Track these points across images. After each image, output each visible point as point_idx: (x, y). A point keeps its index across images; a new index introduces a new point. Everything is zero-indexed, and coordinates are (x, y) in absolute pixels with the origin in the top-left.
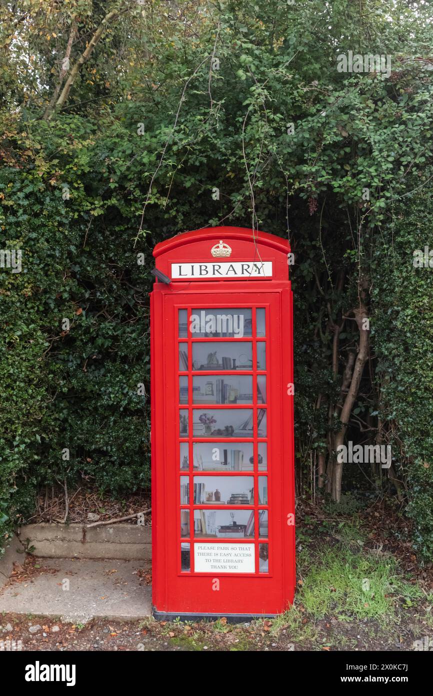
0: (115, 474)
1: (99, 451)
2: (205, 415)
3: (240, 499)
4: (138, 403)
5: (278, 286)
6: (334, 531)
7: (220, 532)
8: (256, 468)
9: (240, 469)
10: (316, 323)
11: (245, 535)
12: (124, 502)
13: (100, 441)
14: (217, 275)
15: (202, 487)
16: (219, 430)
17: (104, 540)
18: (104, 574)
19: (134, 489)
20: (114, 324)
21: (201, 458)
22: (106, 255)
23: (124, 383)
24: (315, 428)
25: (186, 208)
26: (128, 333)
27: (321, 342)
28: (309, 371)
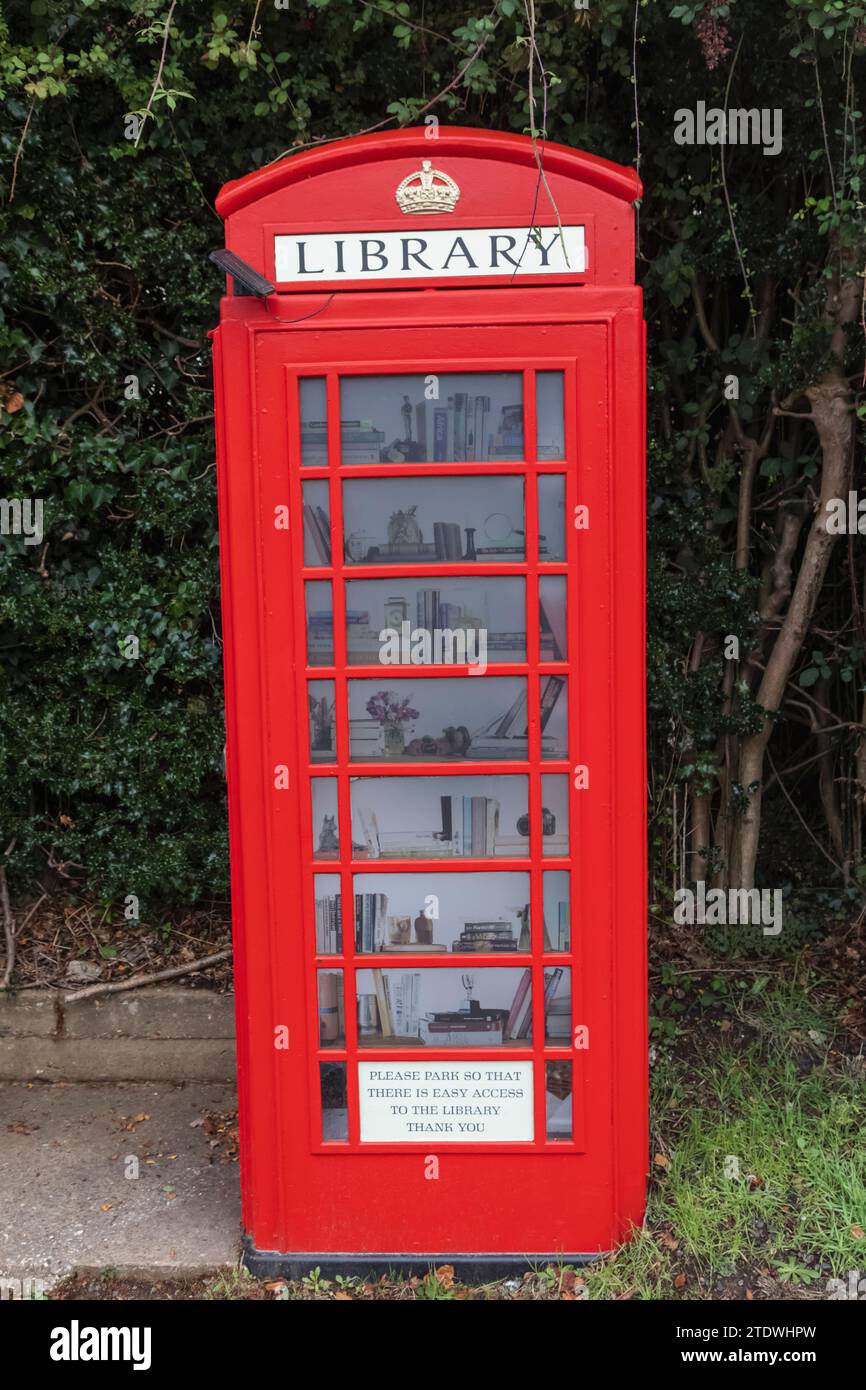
0: (137, 858)
1: (90, 796)
2: (384, 696)
3: (491, 936)
4: (195, 664)
5: (604, 301)
6: (741, 1003)
7: (432, 1029)
8: (535, 850)
9: (490, 852)
10: (695, 432)
11: (506, 1039)
12: (167, 928)
13: (93, 769)
14: (416, 272)
15: (378, 905)
16: (426, 740)
17: (113, 1033)
18: (113, 1126)
19: (194, 896)
20: (119, 440)
21: (374, 823)
22: (88, 236)
23: (155, 609)
24: (689, 726)
25: (319, 87)
26: (162, 465)
27: (705, 489)
28: (669, 568)
